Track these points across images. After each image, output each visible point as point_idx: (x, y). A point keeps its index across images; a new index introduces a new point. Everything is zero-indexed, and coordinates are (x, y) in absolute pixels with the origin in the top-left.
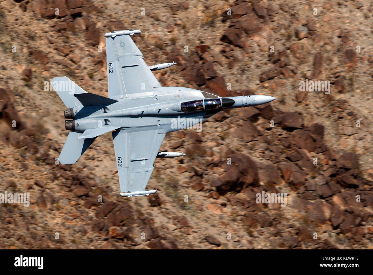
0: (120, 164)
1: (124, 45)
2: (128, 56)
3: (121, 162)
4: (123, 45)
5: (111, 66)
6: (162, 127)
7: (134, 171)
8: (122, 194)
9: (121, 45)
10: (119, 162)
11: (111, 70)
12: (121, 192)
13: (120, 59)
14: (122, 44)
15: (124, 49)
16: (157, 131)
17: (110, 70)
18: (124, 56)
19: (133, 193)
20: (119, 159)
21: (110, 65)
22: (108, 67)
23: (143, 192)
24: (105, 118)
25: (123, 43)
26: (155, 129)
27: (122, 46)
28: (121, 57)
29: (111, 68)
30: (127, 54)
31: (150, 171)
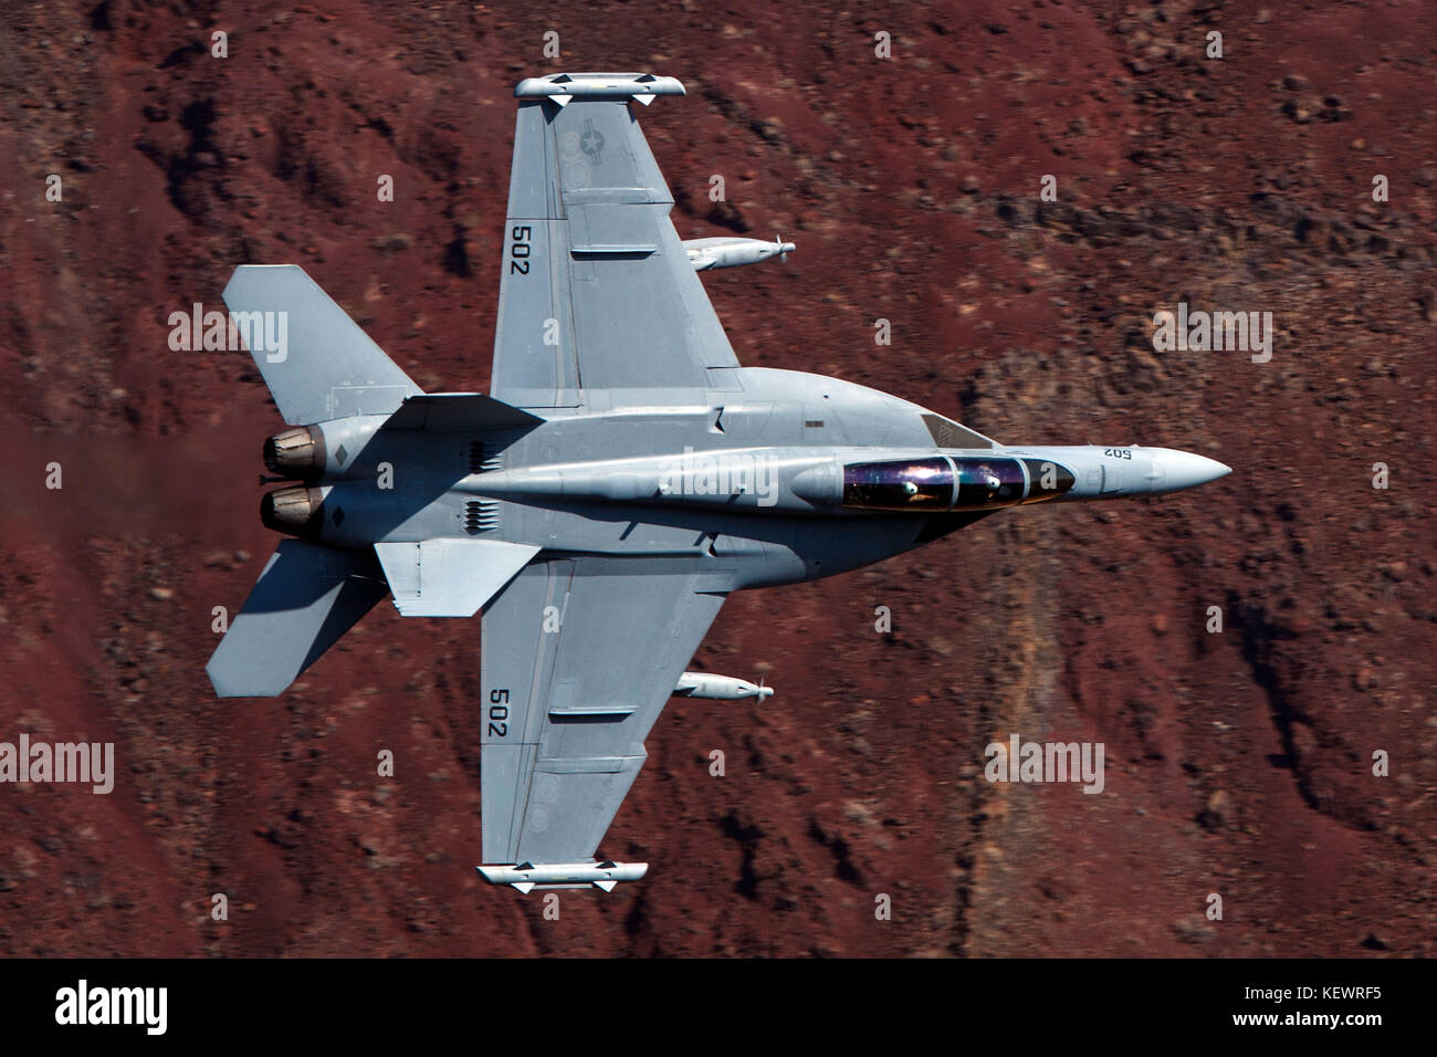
0: (495, 723)
1: (600, 145)
2: (609, 199)
3: (502, 713)
4: (593, 145)
5: (525, 241)
6: (723, 561)
7: (560, 763)
8: (491, 872)
9: (583, 145)
10: (495, 713)
11: (520, 261)
12: (484, 862)
13: (571, 211)
14: (592, 142)
15: (597, 163)
16: (694, 581)
17: (517, 260)
18: (595, 199)
19: (542, 870)
20: (496, 697)
21: (518, 234)
22: (509, 242)
23: (589, 869)
24: (475, 499)
25: (598, 135)
26: (686, 572)
27: (590, 152)
28: (580, 201)
29: (525, 251)
30: (609, 190)
31: (629, 769)
